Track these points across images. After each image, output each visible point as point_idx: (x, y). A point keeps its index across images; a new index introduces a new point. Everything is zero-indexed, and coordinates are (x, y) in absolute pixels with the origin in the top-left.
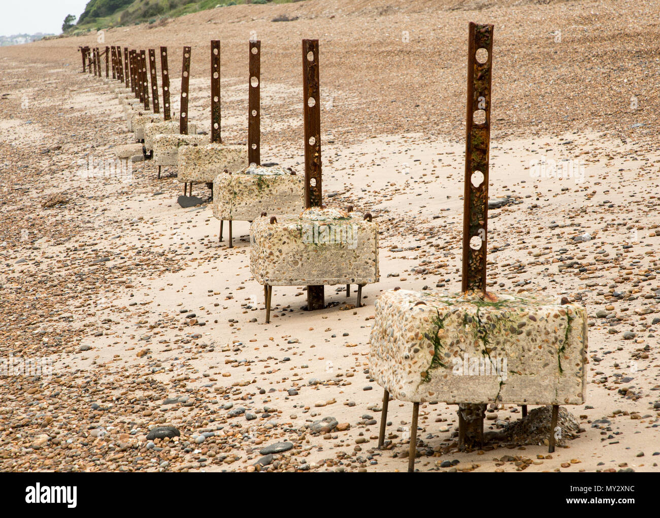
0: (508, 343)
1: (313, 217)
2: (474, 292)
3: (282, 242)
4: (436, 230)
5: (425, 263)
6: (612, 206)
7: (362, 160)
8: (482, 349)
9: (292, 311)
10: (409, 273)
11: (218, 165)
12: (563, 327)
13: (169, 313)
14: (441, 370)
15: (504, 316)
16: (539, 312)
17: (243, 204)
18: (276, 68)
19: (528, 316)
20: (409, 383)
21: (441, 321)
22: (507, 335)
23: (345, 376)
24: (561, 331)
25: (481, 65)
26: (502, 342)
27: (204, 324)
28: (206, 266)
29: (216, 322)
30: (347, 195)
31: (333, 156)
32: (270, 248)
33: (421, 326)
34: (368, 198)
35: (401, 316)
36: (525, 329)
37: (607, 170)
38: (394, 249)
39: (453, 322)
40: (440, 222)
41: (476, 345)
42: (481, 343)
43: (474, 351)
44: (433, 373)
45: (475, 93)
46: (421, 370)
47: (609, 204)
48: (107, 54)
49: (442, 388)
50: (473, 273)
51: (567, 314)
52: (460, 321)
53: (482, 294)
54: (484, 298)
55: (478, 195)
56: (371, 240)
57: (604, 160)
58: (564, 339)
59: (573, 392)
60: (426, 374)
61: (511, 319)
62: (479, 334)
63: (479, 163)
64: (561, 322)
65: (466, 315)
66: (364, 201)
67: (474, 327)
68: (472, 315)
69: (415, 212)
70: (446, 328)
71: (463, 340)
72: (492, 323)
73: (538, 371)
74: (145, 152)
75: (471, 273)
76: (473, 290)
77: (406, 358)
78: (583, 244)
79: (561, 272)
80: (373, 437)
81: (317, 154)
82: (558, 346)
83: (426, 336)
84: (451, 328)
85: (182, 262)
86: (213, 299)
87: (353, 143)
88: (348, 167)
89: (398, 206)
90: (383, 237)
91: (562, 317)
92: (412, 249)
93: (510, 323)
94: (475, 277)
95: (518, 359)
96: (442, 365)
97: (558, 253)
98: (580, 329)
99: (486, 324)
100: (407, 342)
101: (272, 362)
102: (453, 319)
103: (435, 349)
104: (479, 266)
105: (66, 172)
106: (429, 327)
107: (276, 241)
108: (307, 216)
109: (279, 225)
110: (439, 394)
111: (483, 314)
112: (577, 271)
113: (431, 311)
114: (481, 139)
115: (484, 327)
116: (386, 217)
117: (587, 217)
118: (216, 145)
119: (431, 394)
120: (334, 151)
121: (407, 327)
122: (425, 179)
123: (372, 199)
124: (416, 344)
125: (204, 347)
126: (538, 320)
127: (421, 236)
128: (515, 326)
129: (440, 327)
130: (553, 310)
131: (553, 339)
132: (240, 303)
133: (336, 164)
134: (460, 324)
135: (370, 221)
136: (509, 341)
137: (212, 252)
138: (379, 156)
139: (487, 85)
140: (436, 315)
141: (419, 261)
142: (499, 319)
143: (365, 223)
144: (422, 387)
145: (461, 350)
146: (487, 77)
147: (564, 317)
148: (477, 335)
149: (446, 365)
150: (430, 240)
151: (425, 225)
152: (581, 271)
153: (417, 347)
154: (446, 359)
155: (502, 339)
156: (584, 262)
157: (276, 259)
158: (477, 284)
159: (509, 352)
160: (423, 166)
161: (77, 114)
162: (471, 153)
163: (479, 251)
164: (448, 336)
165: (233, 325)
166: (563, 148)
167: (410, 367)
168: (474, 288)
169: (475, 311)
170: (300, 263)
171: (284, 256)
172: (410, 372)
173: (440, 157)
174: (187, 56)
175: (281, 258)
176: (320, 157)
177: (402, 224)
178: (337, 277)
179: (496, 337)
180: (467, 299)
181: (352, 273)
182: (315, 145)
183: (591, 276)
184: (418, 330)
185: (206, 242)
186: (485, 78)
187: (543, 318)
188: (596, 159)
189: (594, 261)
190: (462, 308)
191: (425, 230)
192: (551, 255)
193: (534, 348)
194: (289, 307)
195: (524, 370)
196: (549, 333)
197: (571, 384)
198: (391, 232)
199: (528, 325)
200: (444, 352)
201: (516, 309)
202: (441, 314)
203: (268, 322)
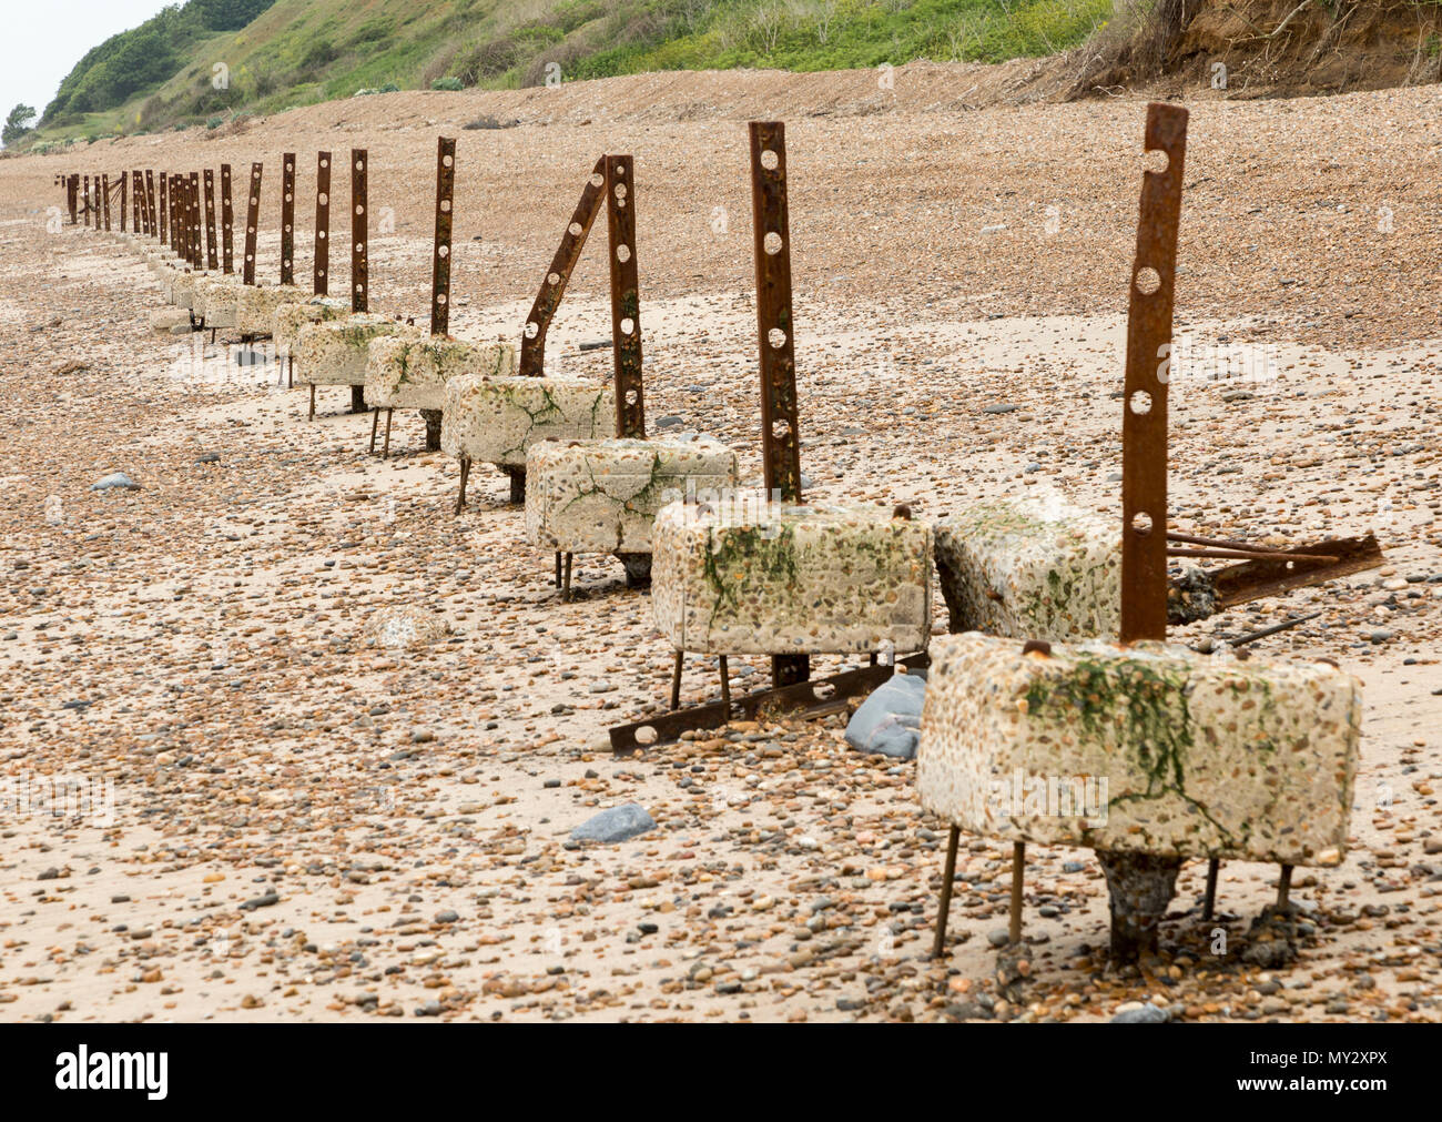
1: (357, 320)
8: (437, 371)
14: (407, 385)
15: (455, 348)
19: (472, 349)
21: (408, 349)
22: (456, 361)
25: (446, 168)
33: (394, 353)
36: (469, 357)
39: (416, 350)
41: (433, 367)
42: (437, 366)
43: (431, 372)
44: (401, 386)
45: (442, 189)
48: (124, 186)
49: (408, 397)
53: (444, 334)
54: (445, 337)
55: (443, 261)
60: (396, 387)
61: (460, 350)
65: (426, 346)
67: (432, 355)
68: (431, 346)
70: (411, 354)
71: (423, 364)
72: (445, 352)
74: (193, 321)
83: (397, 360)
84: (415, 355)
93: (459, 353)
96: (408, 381)
99: (441, 352)
100: (383, 364)
103: (403, 369)
104: (443, 314)
106: (399, 354)
108: (352, 319)
111: (440, 346)
113: (402, 342)
114: (446, 222)
115: (439, 355)
118: (286, 288)
124: (389, 365)
126: (479, 351)
128: (462, 355)
129: (407, 354)
134: (422, 352)
136: (457, 365)
140: (405, 345)
142: (451, 350)
145: (422, 371)
148: (434, 360)
149: (411, 381)
154: (411, 377)
155: (452, 364)
163: (443, 305)
164: (413, 361)
168: (439, 330)
170: (342, 363)
179: (448, 362)
180: (432, 337)
182: (362, 252)
190: (425, 342)
199: (471, 355)
200: (410, 372)
201: (464, 343)
202: (408, 345)
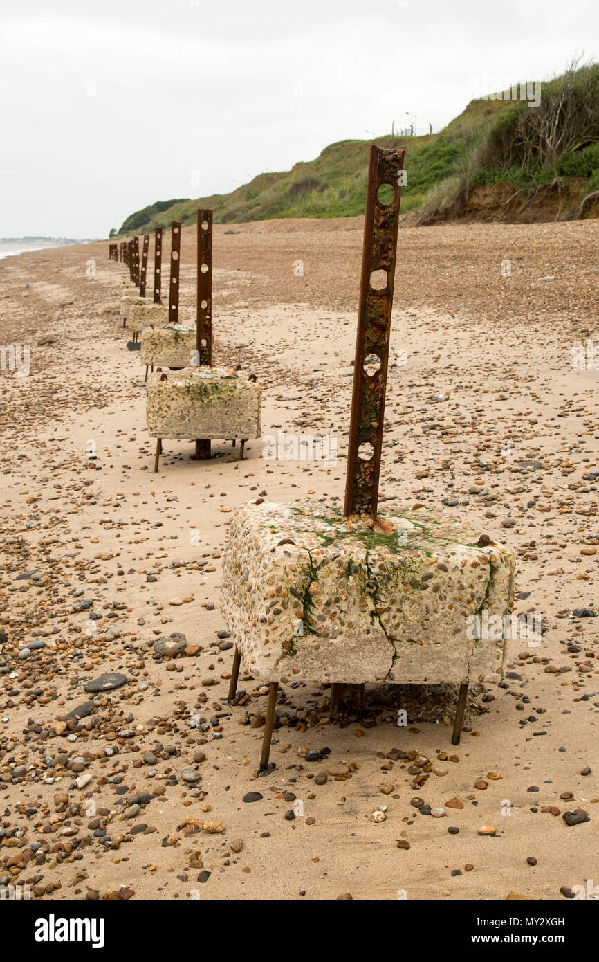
0: (407, 602)
1: (202, 375)
2: (360, 518)
3: (170, 398)
4: (315, 382)
5: (305, 415)
6: (456, 369)
7: (265, 320)
8: (370, 610)
9: (181, 459)
10: (290, 424)
11: (157, 320)
12: (483, 580)
13: (77, 451)
14: (311, 639)
15: (403, 564)
16: (452, 559)
17: (162, 353)
18: (222, 260)
19: (436, 564)
20: (266, 656)
21: (315, 570)
22: (406, 591)
23: (211, 557)
24: (481, 585)
25: (384, 208)
26: (398, 601)
27: (100, 468)
28: (127, 404)
29: (112, 467)
30: (250, 347)
31: (246, 316)
32: (159, 403)
33: (286, 578)
34: (265, 351)
35: (259, 556)
36: (431, 583)
37: (446, 338)
38: (280, 398)
39: (331, 572)
40: (318, 375)
41: (363, 603)
42: (369, 601)
43: (358, 613)
44: (300, 643)
45: (374, 246)
46: (283, 639)
47: (453, 367)
49: (312, 663)
50: (360, 491)
51: (490, 562)
52: (342, 571)
53: (370, 521)
54: (373, 526)
55: (372, 386)
56: (254, 400)
57: (441, 330)
58: (484, 597)
59: (491, 667)
60: (290, 645)
61: (413, 568)
62: (368, 589)
63: (375, 343)
64: (481, 573)
65: (350, 563)
66: (261, 353)
67: (360, 580)
68: (359, 561)
69: (299, 365)
70: (321, 580)
71: (344, 598)
72: (387, 573)
73: (445, 640)
75: (357, 492)
76: (359, 514)
77: (262, 621)
78: (439, 404)
79: (424, 433)
80: (225, 675)
81: (208, 317)
82: (475, 605)
83: (292, 591)
84: (328, 581)
85: (110, 398)
86: (118, 441)
87: (261, 308)
88: (254, 325)
89: (287, 359)
90: (272, 385)
91: (482, 566)
92: (294, 399)
93: (412, 574)
94: (363, 497)
95: (420, 624)
96: (313, 632)
97: (419, 413)
98: (506, 582)
99: (378, 575)
100: (265, 599)
101: (144, 525)
102: (331, 568)
103: (305, 609)
104: (369, 483)
105: (67, 320)
106: (296, 579)
107: (165, 397)
108: (197, 374)
109: (169, 382)
110: (307, 672)
111: (374, 560)
112: (439, 433)
113: (300, 556)
114: (380, 310)
115: (375, 579)
116: (277, 367)
117: (437, 377)
119: (296, 672)
120: (247, 313)
121: (266, 578)
122: (309, 337)
123: (267, 352)
124: (277, 602)
125: (89, 497)
126: (450, 570)
127: (303, 387)
128: (418, 578)
129: (313, 580)
130: (470, 556)
131: (469, 597)
132: (139, 447)
133: (246, 323)
134: (341, 576)
135: (254, 381)
136: (408, 599)
137: (136, 390)
138: (277, 318)
139: (391, 236)
140: (308, 562)
141: (299, 413)
142: (396, 569)
143: (249, 383)
144: (283, 663)
145: (342, 612)
146: (392, 225)
147: (486, 567)
148: (364, 590)
149: (319, 632)
150: (310, 392)
151: (307, 377)
152: (443, 434)
153: (278, 607)
154: (320, 624)
155: (398, 596)
156: (444, 424)
157: (164, 414)
158: (365, 507)
159: (407, 614)
160: (308, 328)
161: (94, 283)
162: (365, 330)
163: (369, 462)
164: (323, 593)
165: (124, 472)
166: (409, 319)
167: (268, 635)
168: (361, 511)
169: (363, 556)
170: (187, 418)
171: (172, 411)
172: (267, 642)
173: (321, 321)
174: (146, 241)
175: (170, 413)
176: (210, 319)
177: (288, 374)
178: (221, 432)
179: (391, 593)
180: (351, 528)
181: (236, 429)
182: (206, 309)
183: (453, 440)
184: (280, 584)
185: (134, 381)
186: (389, 226)
187: (456, 567)
188: (436, 328)
189: (452, 424)
190: (345, 552)
191: (306, 382)
192: (413, 415)
193: (442, 609)
194: (180, 454)
195: (427, 638)
196: (464, 589)
197: (489, 656)
198: (279, 381)
199: (436, 577)
200: (317, 615)
201: (419, 552)
202: (315, 561)
203: (156, 471)
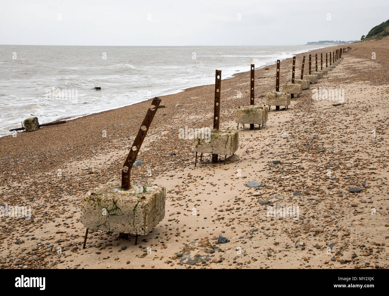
1: (250, 107)
14: (200, 145)
36: (218, 138)
44: (198, 146)
73: (221, 147)
82: (225, 142)
155: (213, 140)
193: (220, 142)
196: (223, 139)
